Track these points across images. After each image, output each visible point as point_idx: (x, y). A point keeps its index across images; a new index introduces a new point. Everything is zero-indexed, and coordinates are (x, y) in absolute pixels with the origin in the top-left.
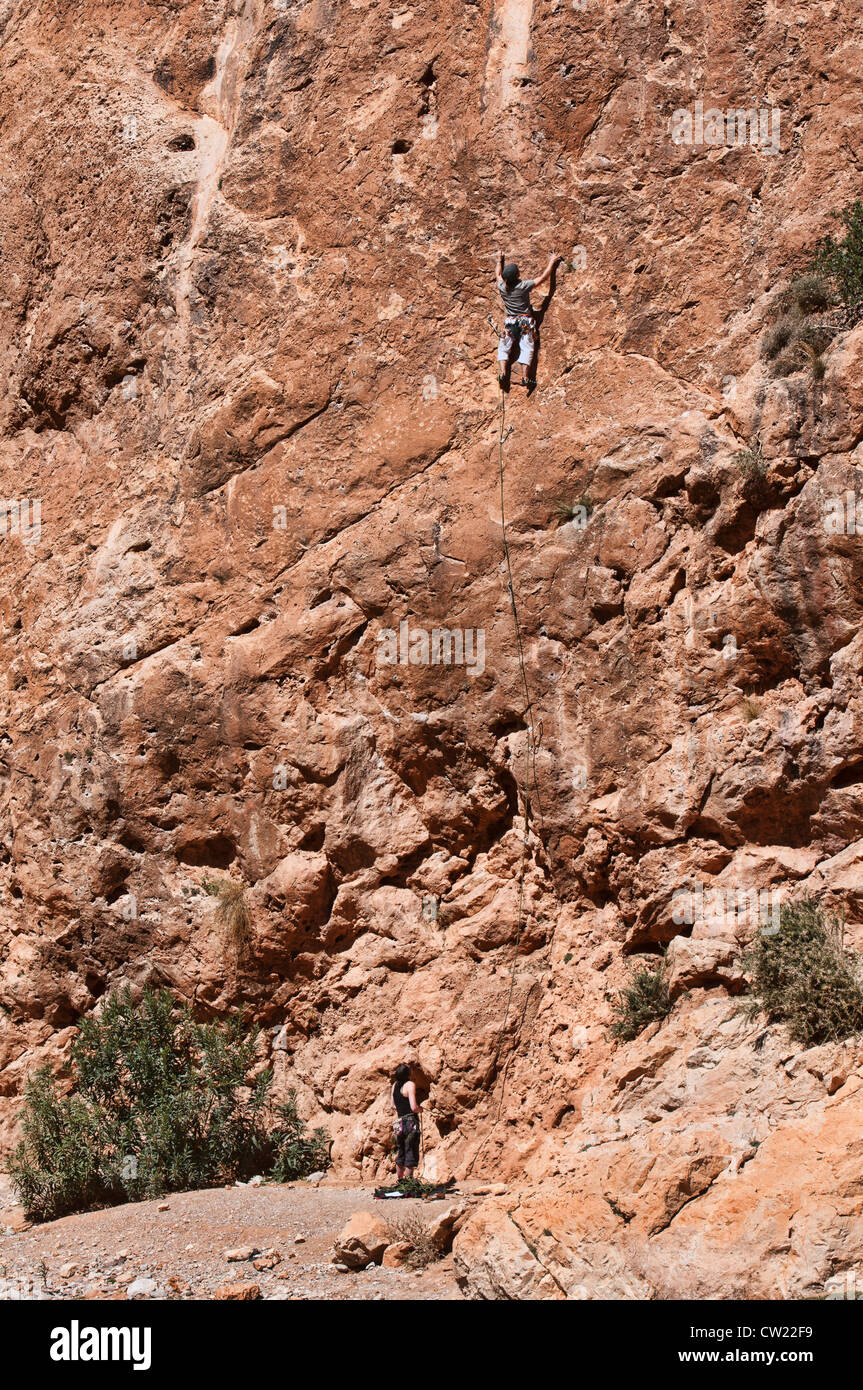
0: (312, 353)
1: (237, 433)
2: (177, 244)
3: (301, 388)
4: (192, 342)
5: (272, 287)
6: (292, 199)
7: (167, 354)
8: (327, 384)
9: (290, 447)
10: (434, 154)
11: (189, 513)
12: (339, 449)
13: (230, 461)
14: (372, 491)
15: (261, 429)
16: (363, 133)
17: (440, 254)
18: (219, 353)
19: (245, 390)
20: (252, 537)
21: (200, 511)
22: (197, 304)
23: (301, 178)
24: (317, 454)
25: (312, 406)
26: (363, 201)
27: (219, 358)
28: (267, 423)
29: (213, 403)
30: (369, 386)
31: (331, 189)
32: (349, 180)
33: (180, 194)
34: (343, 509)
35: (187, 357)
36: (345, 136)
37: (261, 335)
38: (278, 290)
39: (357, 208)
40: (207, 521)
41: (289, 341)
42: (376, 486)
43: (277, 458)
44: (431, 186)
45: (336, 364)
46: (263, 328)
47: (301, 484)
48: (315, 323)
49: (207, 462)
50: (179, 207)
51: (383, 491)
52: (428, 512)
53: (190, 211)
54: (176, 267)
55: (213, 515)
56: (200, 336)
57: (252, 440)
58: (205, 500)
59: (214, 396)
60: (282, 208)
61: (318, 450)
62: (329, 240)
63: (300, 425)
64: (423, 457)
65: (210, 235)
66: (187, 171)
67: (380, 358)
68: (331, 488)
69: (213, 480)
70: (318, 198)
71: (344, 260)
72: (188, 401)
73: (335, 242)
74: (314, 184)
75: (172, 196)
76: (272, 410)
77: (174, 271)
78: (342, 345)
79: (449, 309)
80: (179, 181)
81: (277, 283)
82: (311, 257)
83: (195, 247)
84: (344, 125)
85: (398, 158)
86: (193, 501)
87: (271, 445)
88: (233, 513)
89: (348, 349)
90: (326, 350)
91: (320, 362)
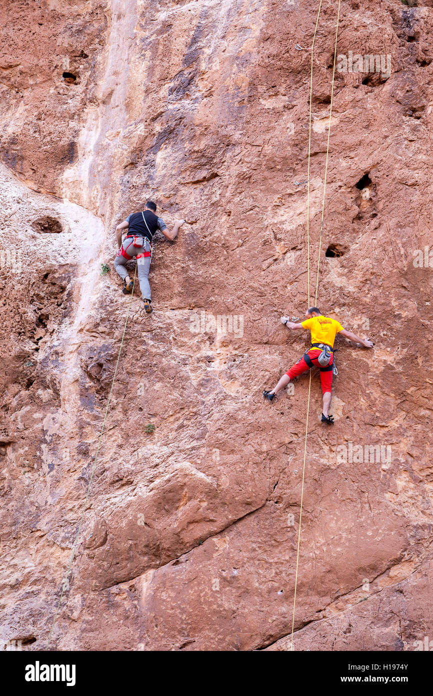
0: (248, 450)
1: (159, 525)
2: (56, 327)
3: (238, 484)
4: (82, 428)
5: (187, 379)
6: (203, 293)
7: (48, 438)
8: (268, 482)
9: (222, 544)
10: (379, 260)
11: (88, 607)
12: (277, 551)
13: (145, 554)
14: (314, 598)
15: (190, 523)
16: (291, 233)
17: (385, 362)
18: (120, 441)
19: (169, 481)
20: (174, 637)
21: (102, 606)
22: (87, 389)
23: (215, 272)
24: (253, 554)
25: (248, 504)
26: (297, 300)
27: (120, 446)
28: (197, 517)
29: (117, 493)
30: (312, 489)
31: (256, 285)
32: (277, 278)
33: (56, 275)
34: (283, 615)
35: (76, 443)
36: (268, 234)
37: (176, 426)
38: (195, 383)
39: (290, 307)
40: (111, 617)
41: (220, 435)
42: (319, 593)
43: (208, 555)
44: (376, 292)
45: (275, 462)
46: (178, 419)
47: (235, 584)
48: (251, 419)
49: (115, 554)
50: (55, 289)
51: (327, 600)
52: (386, 626)
53: (70, 294)
54: (59, 349)
55: (120, 611)
56: (92, 423)
57: (178, 534)
58: (109, 594)
59: (117, 485)
60: (192, 301)
61: (254, 550)
62: (258, 337)
63: (235, 522)
65: (102, 320)
66: (63, 252)
67: (323, 461)
68: (269, 592)
69: (123, 573)
70: (239, 293)
71: (276, 357)
72: (78, 488)
73: (265, 339)
74: (233, 280)
75: (46, 276)
76: (204, 504)
77: (57, 353)
78: (282, 444)
79: (391, 417)
80: (54, 263)
81: (192, 375)
82: (234, 352)
83: (81, 330)
84: (266, 223)
85: (333, 262)
86: (92, 595)
87: (200, 542)
88: (151, 609)
89: (288, 448)
90: (265, 448)
91: (258, 459)
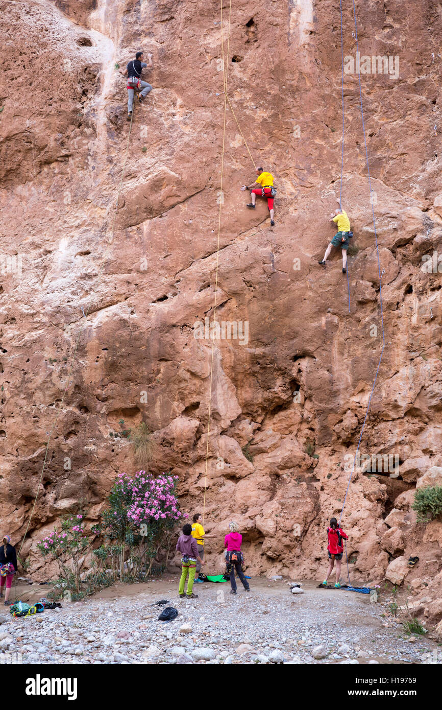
0: (196, 161)
1: (152, 198)
2: (92, 96)
3: (192, 178)
4: (108, 148)
5: (163, 124)
6: (169, 80)
7: (91, 153)
8: (206, 177)
9: (184, 208)
10: (259, 65)
11: (116, 237)
12: (211, 211)
13: (145, 212)
14: (230, 234)
15: (168, 197)
16: (214, 49)
17: (263, 117)
18: (129, 155)
19: (156, 176)
20: (161, 252)
21: (124, 237)
22: (110, 129)
23: (175, 69)
24: (199, 213)
25: (197, 188)
26: (218, 85)
27: (129, 158)
28: (172, 194)
29: (129, 182)
30: (228, 181)
31: (196, 76)
32: (208, 73)
33: (91, 69)
34: (215, 242)
35: (106, 156)
36: (202, 50)
37: (157, 148)
38: (167, 126)
39: (215, 88)
40: (128, 243)
41: (182, 153)
42: (231, 232)
43: (177, 213)
44: (259, 81)
45: (209, 167)
46: (158, 145)
47: (191, 227)
48: (197, 145)
49: (130, 212)
50: (91, 76)
51: (236, 235)
52: (265, 247)
53: (99, 79)
54: (95, 107)
55: (133, 239)
56: (114, 146)
57: (162, 203)
58: (127, 232)
59: (129, 178)
60: (163, 84)
61: (200, 211)
62: (199, 103)
63: (190, 197)
64: (258, 219)
65: (117, 93)
66: (94, 57)
67: (233, 167)
68: (207, 231)
69: (133, 222)
70: (188, 80)
71: (208, 114)
72: (108, 179)
73: (202, 105)
74: (184, 73)
75: (86, 69)
76: (175, 188)
77: (94, 110)
78: (212, 158)
79: (266, 145)
80: (90, 62)
81: (165, 123)
82: (187, 111)
83: (106, 98)
84: (200, 44)
85: (236, 64)
86: (118, 232)
87: (173, 206)
88: (149, 239)
89: (216, 160)
90: (204, 160)
91: (201, 165)
